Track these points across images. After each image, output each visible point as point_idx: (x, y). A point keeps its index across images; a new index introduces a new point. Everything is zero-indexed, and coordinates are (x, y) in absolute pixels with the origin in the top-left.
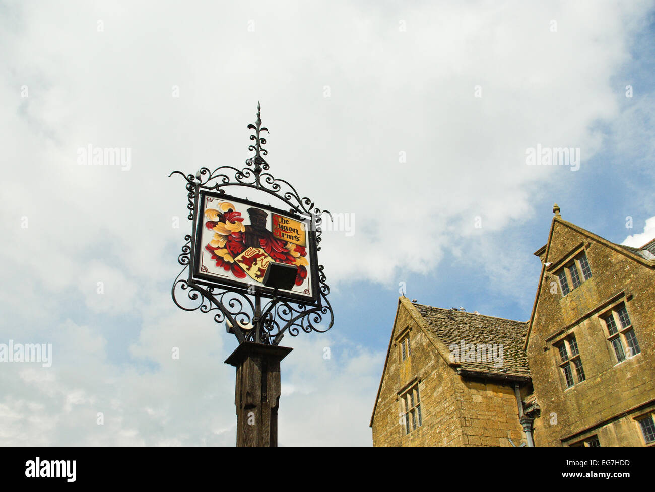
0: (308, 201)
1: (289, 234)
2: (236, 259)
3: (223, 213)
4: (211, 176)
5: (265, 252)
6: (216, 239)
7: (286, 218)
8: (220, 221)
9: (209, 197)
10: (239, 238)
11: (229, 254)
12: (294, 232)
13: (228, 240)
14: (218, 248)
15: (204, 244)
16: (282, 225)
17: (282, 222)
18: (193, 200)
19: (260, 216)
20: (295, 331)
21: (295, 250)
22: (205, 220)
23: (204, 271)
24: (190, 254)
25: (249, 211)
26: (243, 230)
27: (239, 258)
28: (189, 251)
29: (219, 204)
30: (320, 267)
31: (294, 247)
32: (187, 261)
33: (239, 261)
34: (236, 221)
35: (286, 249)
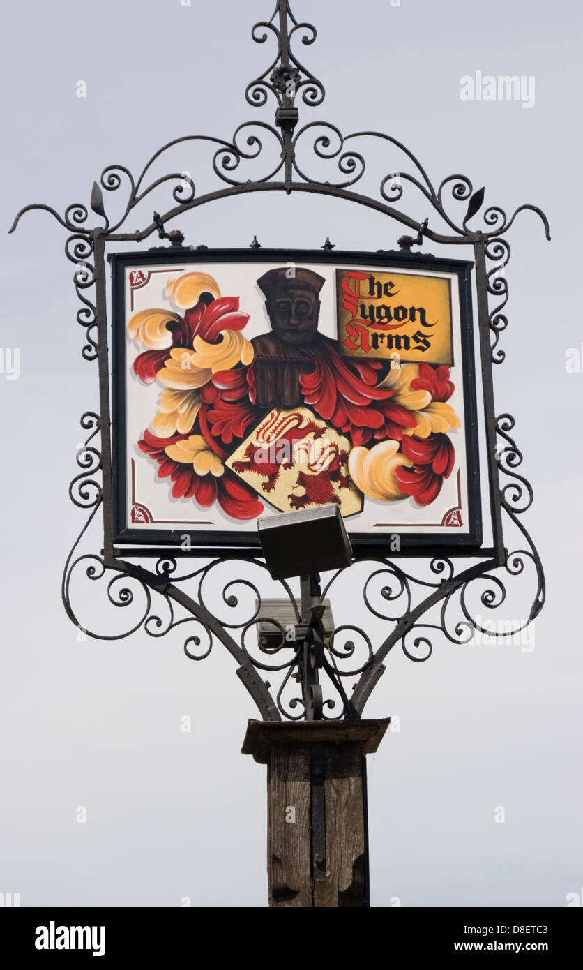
0: (461, 185)
1: (394, 333)
2: (229, 463)
3: (182, 315)
4: (135, 190)
5: (317, 416)
6: (166, 411)
7: (384, 273)
8: (176, 344)
9: (137, 269)
10: (234, 390)
11: (208, 449)
12: (413, 319)
13: (204, 404)
14: (177, 437)
15: (133, 436)
16: (372, 308)
17: (372, 292)
18: (90, 294)
19: (299, 292)
20: (422, 643)
21: (416, 386)
22: (132, 354)
23: (142, 519)
24: (100, 471)
25: (265, 283)
26: (247, 357)
27: (239, 455)
28: (96, 461)
29: (169, 284)
30: (501, 423)
31: (412, 373)
32: (93, 492)
33: (240, 466)
34: (223, 332)
35: (387, 388)
